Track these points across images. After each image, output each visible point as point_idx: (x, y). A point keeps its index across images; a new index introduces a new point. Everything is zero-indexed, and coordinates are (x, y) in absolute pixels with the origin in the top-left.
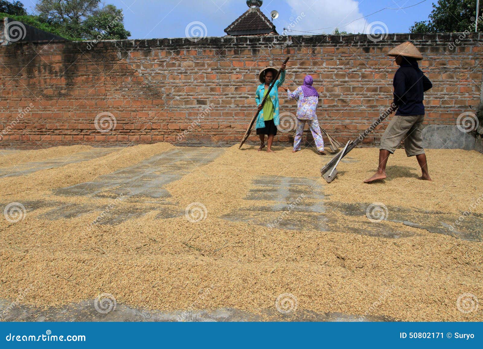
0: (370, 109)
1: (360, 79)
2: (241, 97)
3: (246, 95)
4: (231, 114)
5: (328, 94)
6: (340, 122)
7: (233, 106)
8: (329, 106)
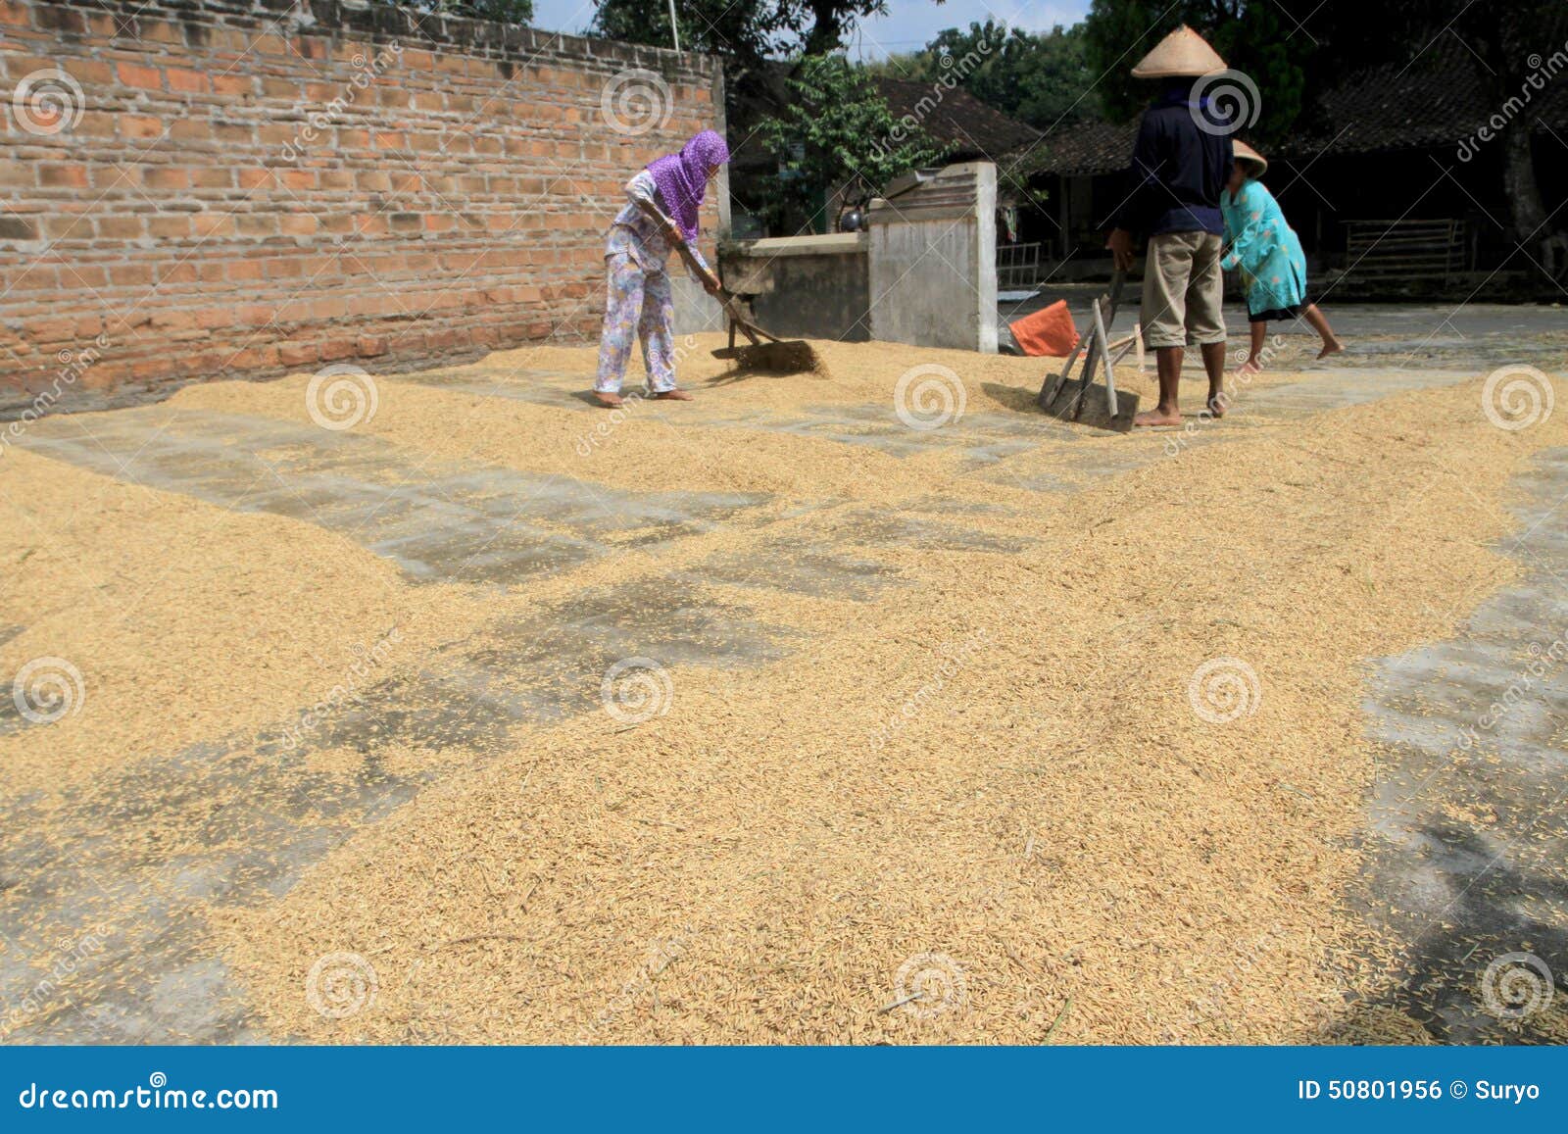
0: (533, 241)
1: (502, 155)
2: (173, 208)
3: (190, 201)
4: (145, 276)
5: (433, 199)
6: (473, 283)
7: (146, 241)
8: (442, 237)
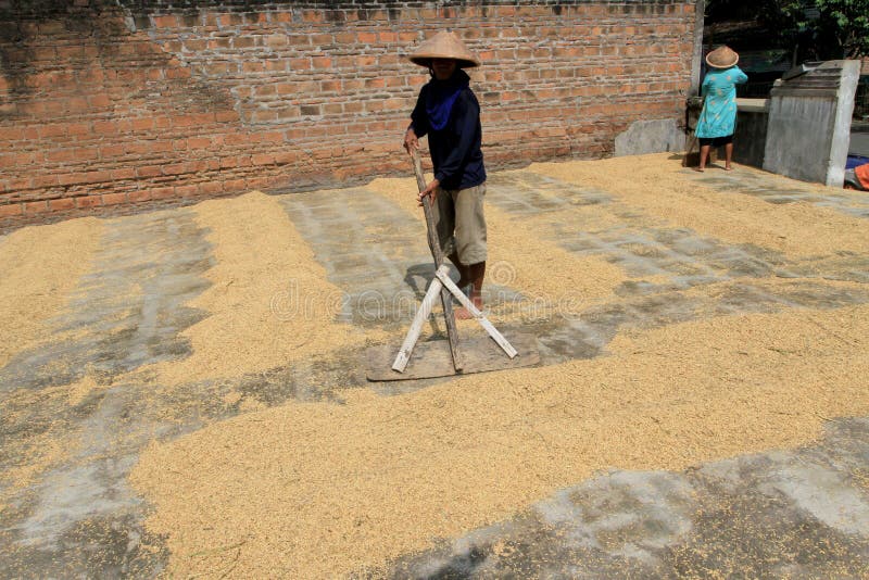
0: (563, 103)
1: (550, 58)
2: (377, 97)
3: (384, 93)
4: (362, 129)
5: (508, 84)
6: (526, 127)
7: (364, 113)
8: (511, 103)
